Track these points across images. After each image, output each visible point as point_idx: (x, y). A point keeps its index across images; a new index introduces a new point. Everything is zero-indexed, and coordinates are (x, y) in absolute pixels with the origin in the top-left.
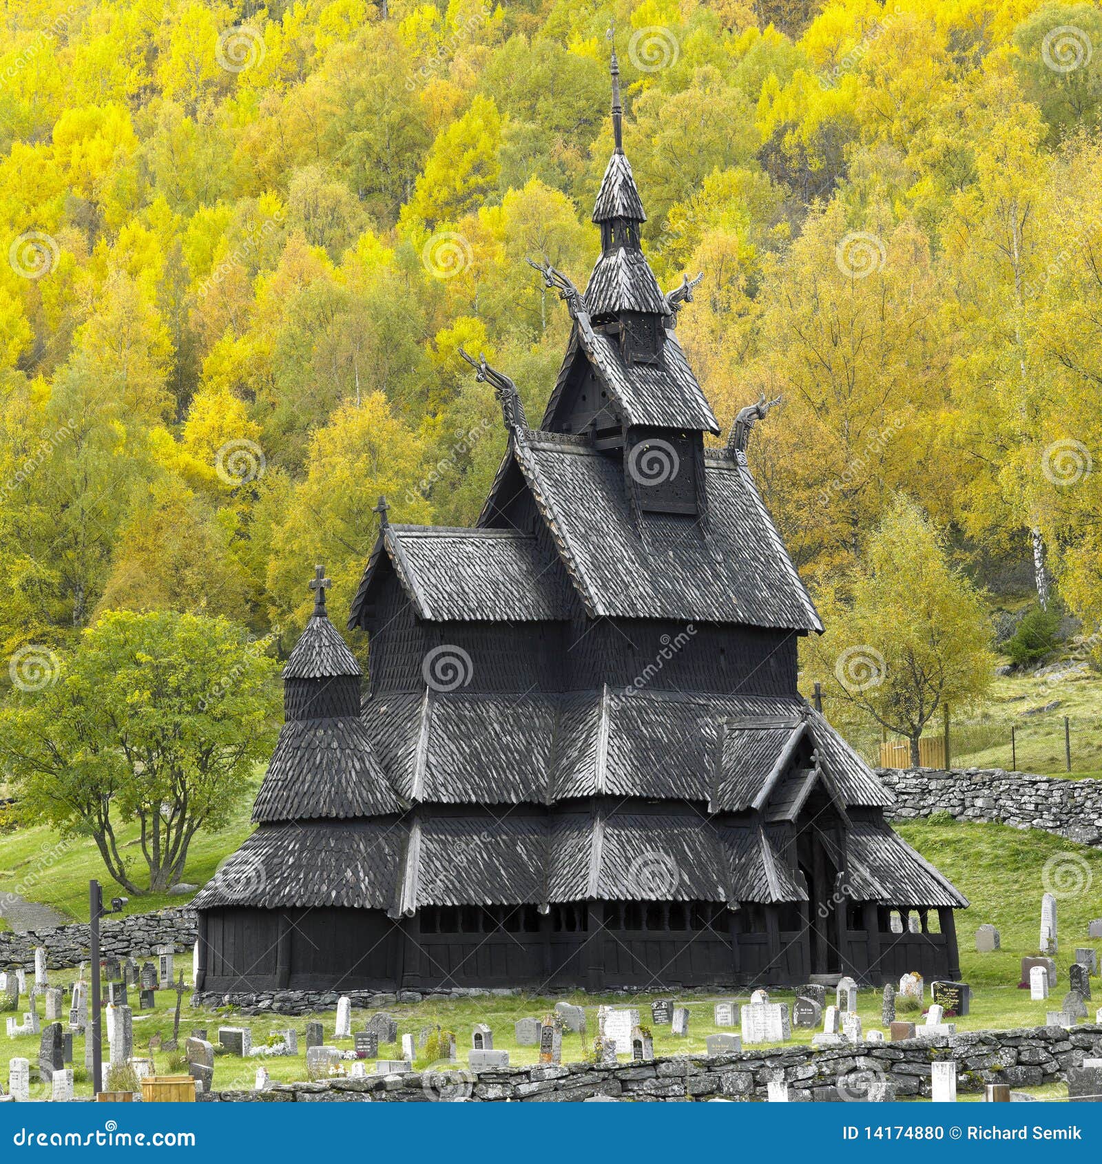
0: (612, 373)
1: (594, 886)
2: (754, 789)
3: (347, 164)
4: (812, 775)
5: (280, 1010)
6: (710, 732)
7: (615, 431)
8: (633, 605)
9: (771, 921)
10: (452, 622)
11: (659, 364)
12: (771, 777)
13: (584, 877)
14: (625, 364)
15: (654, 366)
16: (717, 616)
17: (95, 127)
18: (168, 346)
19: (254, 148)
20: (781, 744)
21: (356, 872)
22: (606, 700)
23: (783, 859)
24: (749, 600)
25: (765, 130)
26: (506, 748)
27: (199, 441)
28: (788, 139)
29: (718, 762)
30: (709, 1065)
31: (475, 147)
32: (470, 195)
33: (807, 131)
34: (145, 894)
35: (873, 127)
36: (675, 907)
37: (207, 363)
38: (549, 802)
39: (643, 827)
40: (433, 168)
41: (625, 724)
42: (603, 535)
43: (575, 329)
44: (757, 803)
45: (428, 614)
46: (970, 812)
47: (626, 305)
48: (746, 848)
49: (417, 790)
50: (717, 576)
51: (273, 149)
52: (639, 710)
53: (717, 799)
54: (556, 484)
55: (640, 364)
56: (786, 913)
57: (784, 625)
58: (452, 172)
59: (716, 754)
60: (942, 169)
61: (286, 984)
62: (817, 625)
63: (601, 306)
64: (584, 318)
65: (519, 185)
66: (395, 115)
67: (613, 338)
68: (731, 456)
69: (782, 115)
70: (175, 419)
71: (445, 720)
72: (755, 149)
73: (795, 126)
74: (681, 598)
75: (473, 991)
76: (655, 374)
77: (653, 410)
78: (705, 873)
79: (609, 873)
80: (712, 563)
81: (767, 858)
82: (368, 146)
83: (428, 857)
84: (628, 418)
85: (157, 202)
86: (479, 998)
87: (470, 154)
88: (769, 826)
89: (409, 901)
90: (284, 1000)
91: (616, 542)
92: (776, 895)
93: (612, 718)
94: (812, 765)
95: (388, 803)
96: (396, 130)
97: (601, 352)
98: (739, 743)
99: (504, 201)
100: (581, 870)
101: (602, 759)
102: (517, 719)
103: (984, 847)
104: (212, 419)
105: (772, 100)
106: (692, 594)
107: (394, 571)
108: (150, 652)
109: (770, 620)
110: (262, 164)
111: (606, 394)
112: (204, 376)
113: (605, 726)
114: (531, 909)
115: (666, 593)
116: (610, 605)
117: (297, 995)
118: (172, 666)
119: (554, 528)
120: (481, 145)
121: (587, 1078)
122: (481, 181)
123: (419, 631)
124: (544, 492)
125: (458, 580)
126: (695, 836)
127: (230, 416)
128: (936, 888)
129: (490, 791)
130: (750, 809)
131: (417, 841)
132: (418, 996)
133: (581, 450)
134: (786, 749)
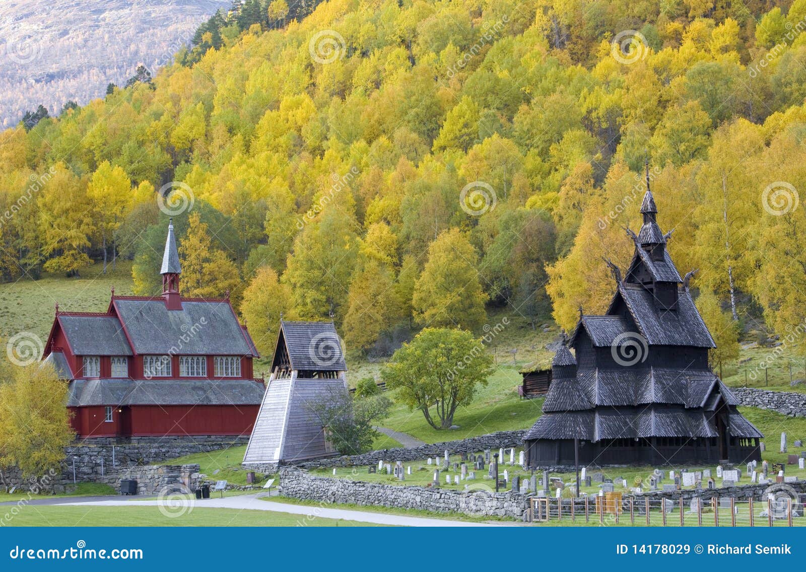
0: (649, 264)
1: (653, 432)
2: (700, 400)
3: (409, 122)
4: (719, 396)
5: (557, 472)
6: (683, 381)
7: (651, 283)
8: (660, 341)
9: (708, 443)
10: (604, 347)
11: (663, 260)
12: (706, 397)
13: (650, 429)
14: (653, 261)
15: (662, 261)
16: (685, 344)
17: (298, 105)
18: (353, 202)
19: (369, 116)
20: (709, 386)
21: (580, 428)
22: (652, 372)
23: (710, 422)
24: (693, 338)
25: (584, 110)
26: (621, 387)
27: (372, 243)
28: (594, 115)
29: (687, 391)
30: (742, 489)
31: (464, 117)
32: (463, 136)
33: (601, 112)
34: (440, 429)
35: (629, 110)
36: (677, 438)
37: (369, 209)
38: (636, 405)
39: (666, 413)
40: (447, 125)
41: (658, 380)
42: (649, 318)
43: (636, 249)
44: (702, 405)
45: (598, 345)
46: (744, 403)
47: (653, 241)
48: (698, 419)
49: (597, 402)
50: (683, 330)
51: (376, 116)
52: (663, 375)
53: (688, 404)
54: (633, 300)
55: (657, 260)
56: (713, 440)
57: (704, 346)
58: (454, 127)
59: (686, 389)
60: (670, 137)
61: (559, 463)
62: (714, 346)
63: (644, 241)
64: (639, 245)
65: (490, 136)
66: (428, 102)
67: (648, 251)
68: (684, 290)
69: (590, 105)
70: (362, 233)
71: (603, 378)
72: (579, 118)
73: (596, 109)
74: (674, 337)
75: (616, 466)
76: (662, 263)
77: (662, 276)
78: (685, 427)
79: (657, 427)
80: (681, 326)
81: (705, 423)
82: (417, 115)
83: (601, 423)
84: (655, 279)
85: (332, 139)
86: (618, 468)
87: (462, 121)
88: (706, 412)
89: (597, 437)
90: (558, 469)
91: (652, 320)
92: (709, 435)
93: (655, 378)
94: (719, 393)
95: (588, 406)
96: (428, 108)
97: (645, 258)
98: (694, 385)
99: (484, 142)
100: (648, 427)
101: (653, 391)
102: (624, 377)
103: (752, 415)
104: (377, 234)
105: (585, 98)
106: (677, 336)
107: (585, 331)
108: (444, 343)
109: (700, 345)
110: (372, 122)
111: (647, 270)
112: (367, 214)
113: (653, 380)
114: (632, 440)
115: (669, 336)
116: (653, 341)
117: (562, 467)
118: (452, 349)
119: (634, 315)
120: (466, 117)
121: (710, 492)
122: (466, 130)
123: (594, 350)
124: (630, 304)
125: (605, 333)
126: (681, 416)
127: (385, 232)
128: (754, 431)
129: (618, 401)
130: (699, 407)
131: (598, 418)
132: (600, 467)
133: (639, 289)
134: (711, 388)
